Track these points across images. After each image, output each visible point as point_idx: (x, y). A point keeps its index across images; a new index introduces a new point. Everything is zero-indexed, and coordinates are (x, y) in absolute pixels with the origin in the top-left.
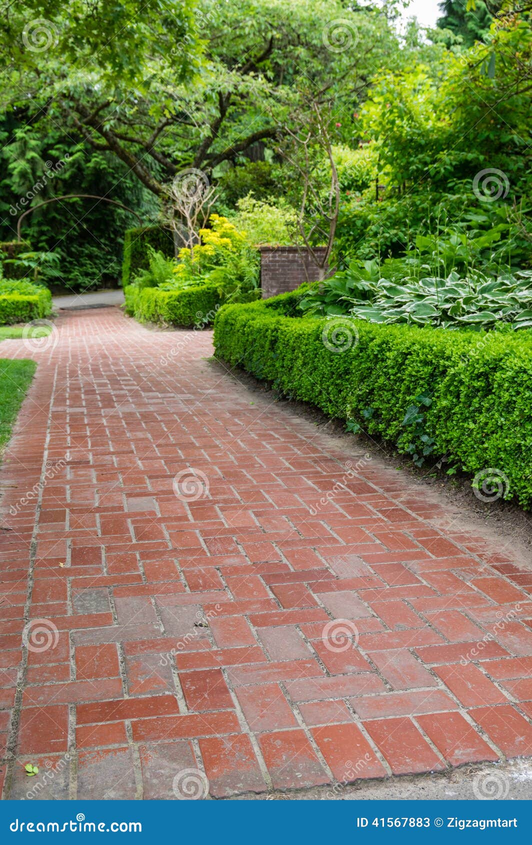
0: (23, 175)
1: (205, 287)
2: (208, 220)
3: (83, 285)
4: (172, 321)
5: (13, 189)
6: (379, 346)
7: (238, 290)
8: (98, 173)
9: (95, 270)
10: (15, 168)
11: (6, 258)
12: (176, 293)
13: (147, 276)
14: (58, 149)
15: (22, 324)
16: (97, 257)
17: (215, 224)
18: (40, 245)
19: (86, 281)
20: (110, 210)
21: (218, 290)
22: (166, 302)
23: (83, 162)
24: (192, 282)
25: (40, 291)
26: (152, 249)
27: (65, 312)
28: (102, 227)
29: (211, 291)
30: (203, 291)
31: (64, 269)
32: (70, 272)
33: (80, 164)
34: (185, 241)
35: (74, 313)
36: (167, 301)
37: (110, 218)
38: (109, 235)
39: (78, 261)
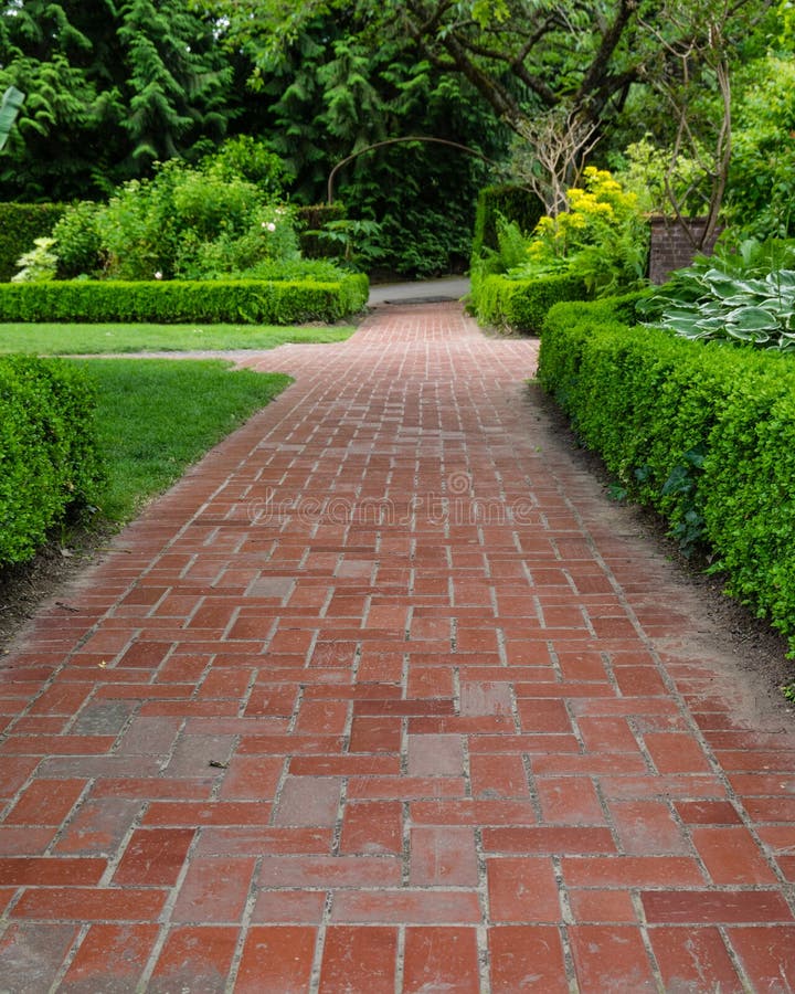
0: (343, 108)
1: (567, 275)
2: (582, 175)
3: (420, 268)
4: (518, 324)
5: (329, 128)
6: (660, 373)
7: (614, 281)
8: (448, 104)
9: (439, 247)
10: (332, 98)
11: (305, 229)
12: (525, 284)
13: (494, 258)
14: (394, 70)
15: (315, 322)
16: (443, 229)
17: (590, 181)
18: (364, 209)
19: (426, 263)
20: (462, 159)
21: (586, 280)
22: (509, 297)
23: (427, 89)
24: (550, 268)
25: (344, 276)
26: (504, 218)
27: (390, 308)
28: (452, 184)
29: (576, 281)
30: (564, 282)
31: (396, 245)
32: (404, 250)
33: (423, 92)
34: (547, 206)
35: (401, 309)
36: (511, 294)
37: (464, 172)
38: (462, 198)
39: (416, 234)
